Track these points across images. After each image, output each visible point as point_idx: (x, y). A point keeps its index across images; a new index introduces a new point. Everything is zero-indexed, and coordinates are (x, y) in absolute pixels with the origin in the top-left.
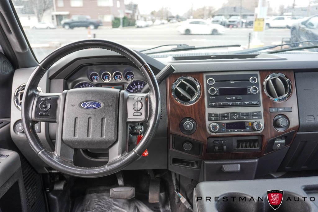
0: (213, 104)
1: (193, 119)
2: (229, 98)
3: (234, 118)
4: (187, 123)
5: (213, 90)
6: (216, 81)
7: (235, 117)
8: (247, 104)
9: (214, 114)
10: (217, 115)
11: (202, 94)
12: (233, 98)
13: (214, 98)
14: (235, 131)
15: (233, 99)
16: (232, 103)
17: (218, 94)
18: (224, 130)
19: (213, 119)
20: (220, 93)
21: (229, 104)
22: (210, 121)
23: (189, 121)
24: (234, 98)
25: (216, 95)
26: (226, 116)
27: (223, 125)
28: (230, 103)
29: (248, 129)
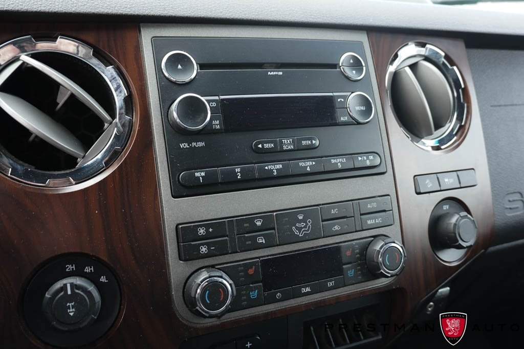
0: (197, 174)
1: (99, 260)
2: (266, 146)
3: (297, 232)
4: (64, 288)
5: (193, 108)
6: (202, 66)
7: (299, 229)
8: (340, 166)
9: (207, 227)
10: (218, 227)
11: (136, 128)
12: (285, 141)
13: (201, 144)
14: (304, 290)
15: (285, 148)
16: (279, 166)
17: (217, 124)
18: (254, 294)
19: (204, 250)
20: (226, 121)
21: (271, 171)
22: (185, 260)
23: (79, 273)
24: (288, 144)
25: (207, 132)
26: (259, 229)
27: (251, 272)
28: (275, 168)
29: (351, 273)
